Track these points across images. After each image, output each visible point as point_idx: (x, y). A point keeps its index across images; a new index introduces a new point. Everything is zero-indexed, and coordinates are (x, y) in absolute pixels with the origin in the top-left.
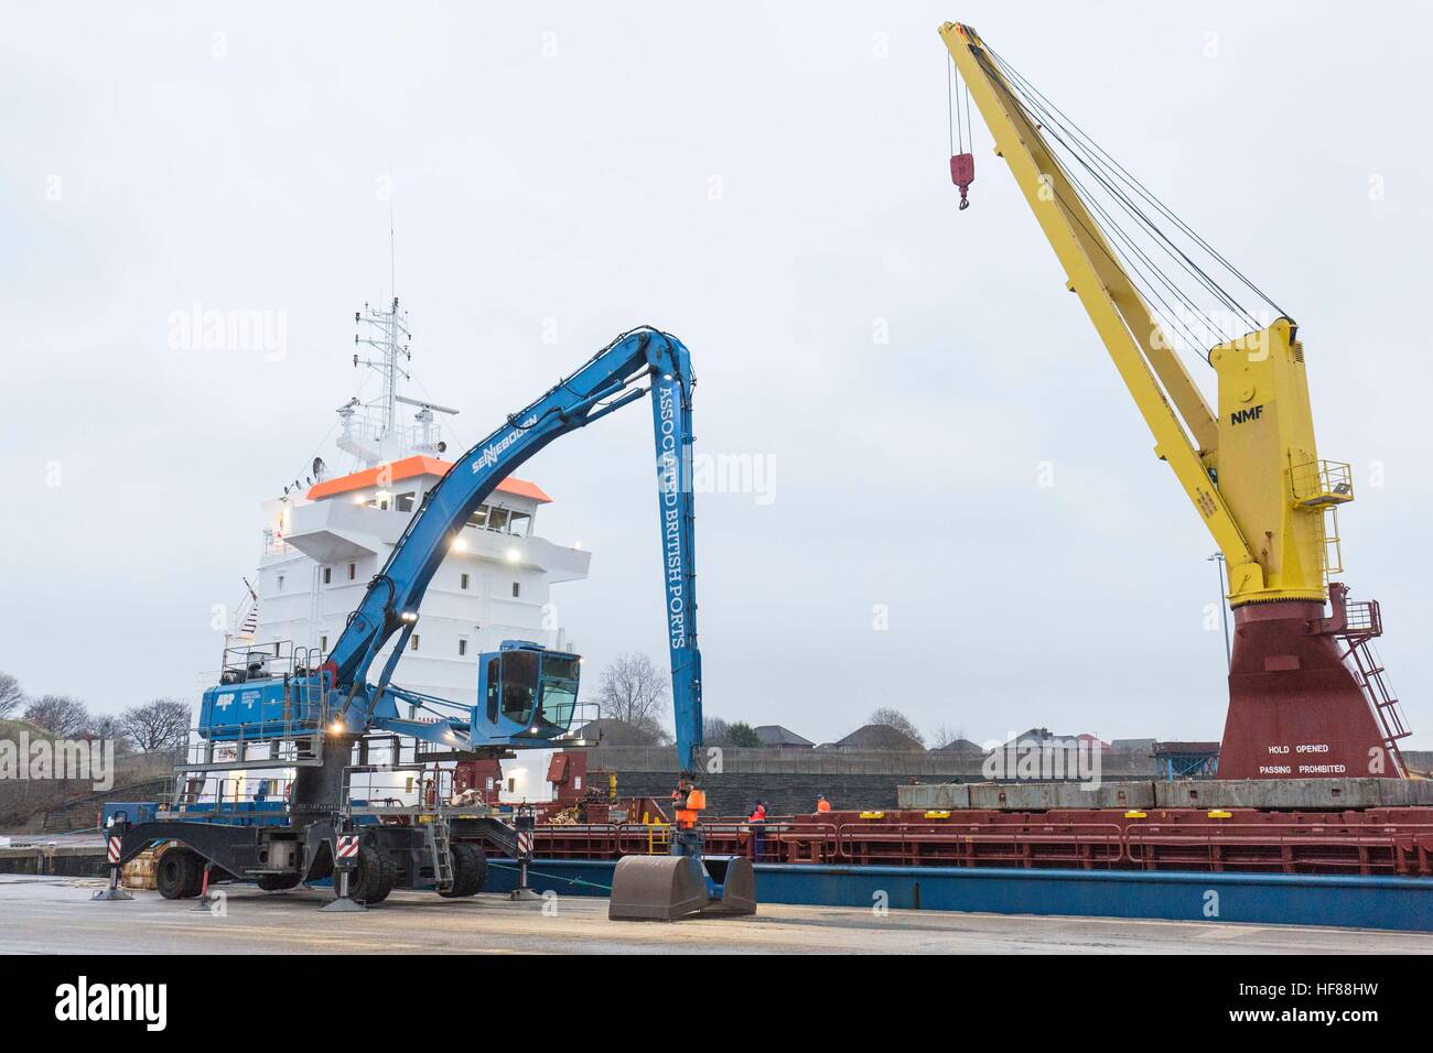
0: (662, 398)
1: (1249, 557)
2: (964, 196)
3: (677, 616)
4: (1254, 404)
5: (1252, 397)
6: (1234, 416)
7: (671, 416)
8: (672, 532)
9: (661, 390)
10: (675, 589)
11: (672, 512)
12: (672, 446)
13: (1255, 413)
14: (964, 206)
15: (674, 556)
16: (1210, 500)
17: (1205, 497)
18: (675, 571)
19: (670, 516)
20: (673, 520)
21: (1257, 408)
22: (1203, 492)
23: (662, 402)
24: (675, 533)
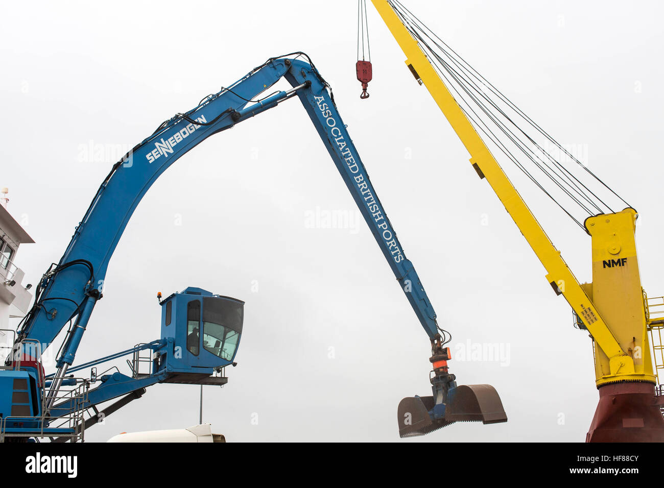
0: (318, 103)
1: (622, 352)
2: (365, 90)
3: (391, 242)
4: (621, 257)
5: (618, 253)
6: (604, 262)
7: (331, 114)
8: (364, 190)
9: (316, 98)
10: (382, 225)
11: (359, 177)
12: (340, 134)
13: (622, 262)
14: (365, 96)
15: (372, 205)
16: (592, 313)
17: (588, 310)
18: (377, 214)
19: (358, 180)
20: (362, 182)
21: (623, 259)
22: (586, 307)
23: (320, 106)
24: (367, 190)
